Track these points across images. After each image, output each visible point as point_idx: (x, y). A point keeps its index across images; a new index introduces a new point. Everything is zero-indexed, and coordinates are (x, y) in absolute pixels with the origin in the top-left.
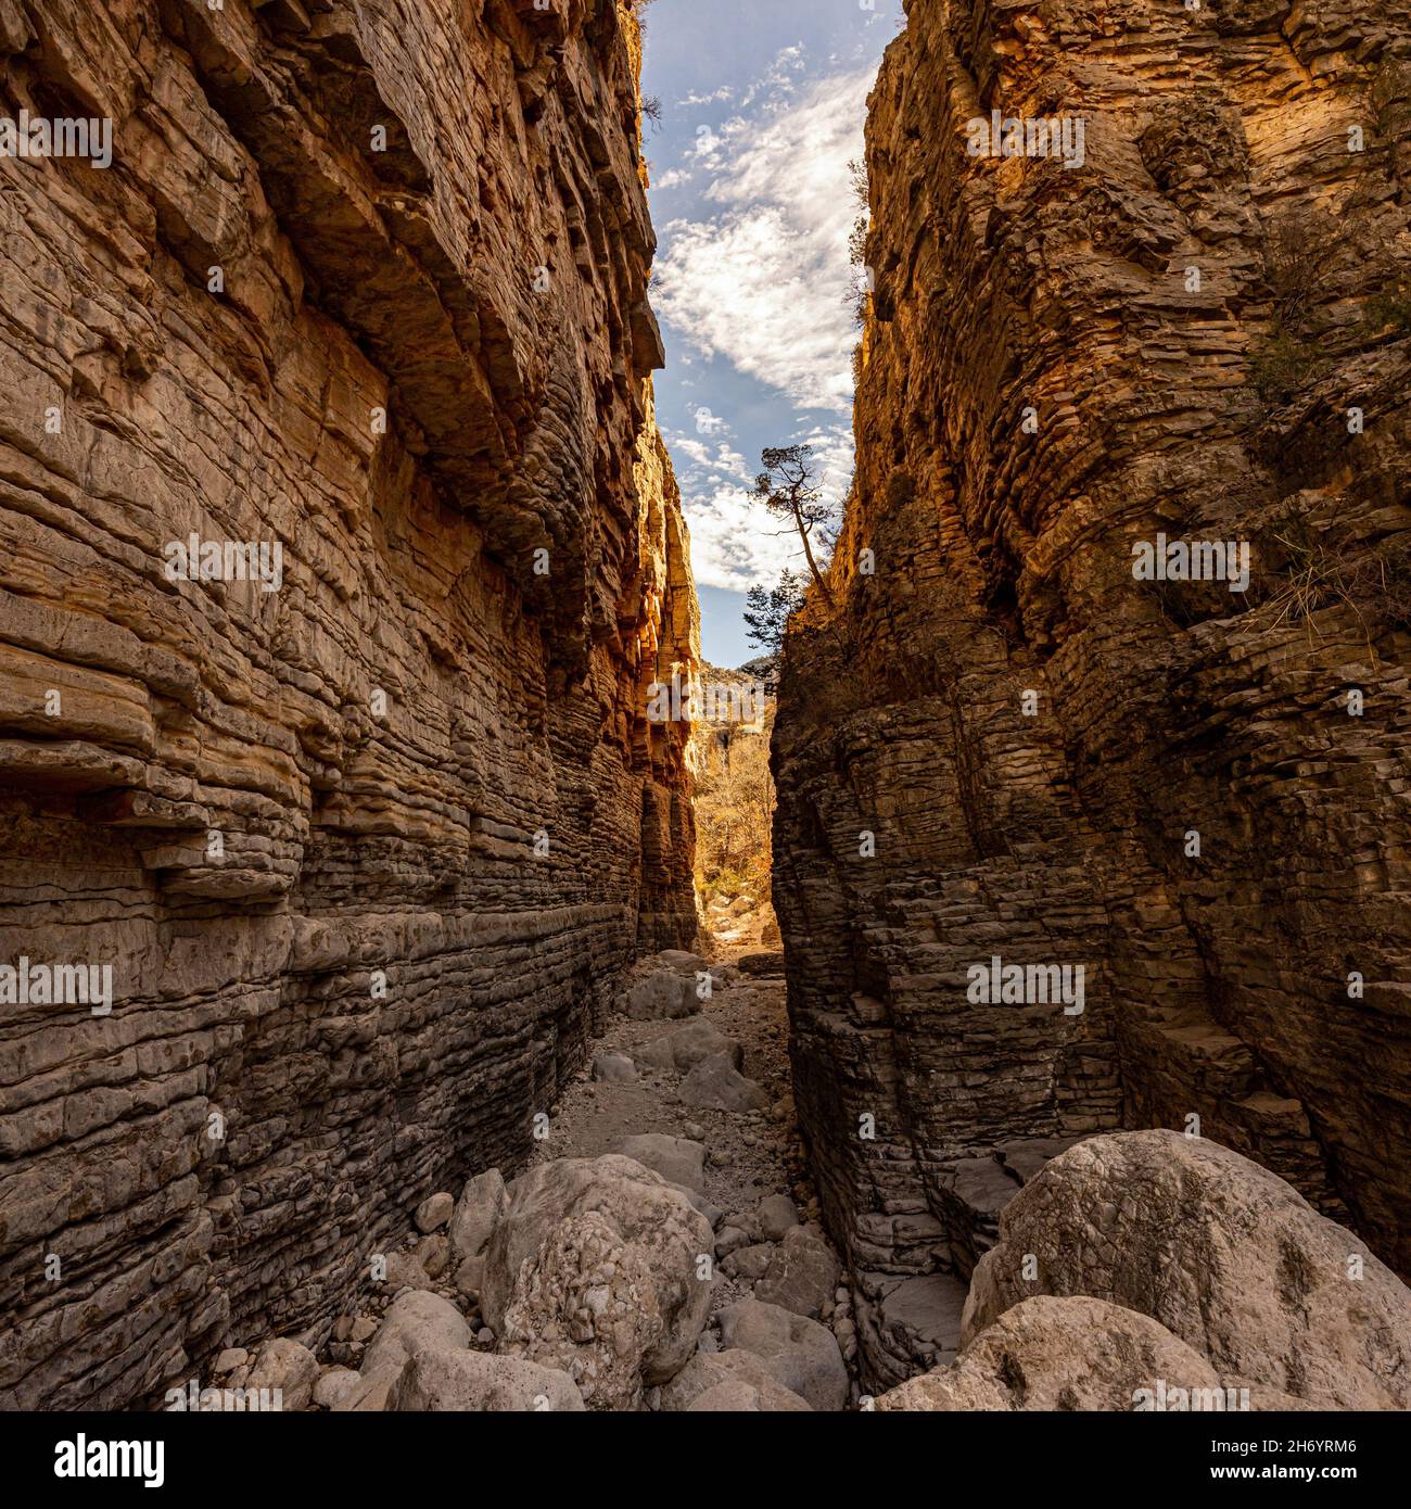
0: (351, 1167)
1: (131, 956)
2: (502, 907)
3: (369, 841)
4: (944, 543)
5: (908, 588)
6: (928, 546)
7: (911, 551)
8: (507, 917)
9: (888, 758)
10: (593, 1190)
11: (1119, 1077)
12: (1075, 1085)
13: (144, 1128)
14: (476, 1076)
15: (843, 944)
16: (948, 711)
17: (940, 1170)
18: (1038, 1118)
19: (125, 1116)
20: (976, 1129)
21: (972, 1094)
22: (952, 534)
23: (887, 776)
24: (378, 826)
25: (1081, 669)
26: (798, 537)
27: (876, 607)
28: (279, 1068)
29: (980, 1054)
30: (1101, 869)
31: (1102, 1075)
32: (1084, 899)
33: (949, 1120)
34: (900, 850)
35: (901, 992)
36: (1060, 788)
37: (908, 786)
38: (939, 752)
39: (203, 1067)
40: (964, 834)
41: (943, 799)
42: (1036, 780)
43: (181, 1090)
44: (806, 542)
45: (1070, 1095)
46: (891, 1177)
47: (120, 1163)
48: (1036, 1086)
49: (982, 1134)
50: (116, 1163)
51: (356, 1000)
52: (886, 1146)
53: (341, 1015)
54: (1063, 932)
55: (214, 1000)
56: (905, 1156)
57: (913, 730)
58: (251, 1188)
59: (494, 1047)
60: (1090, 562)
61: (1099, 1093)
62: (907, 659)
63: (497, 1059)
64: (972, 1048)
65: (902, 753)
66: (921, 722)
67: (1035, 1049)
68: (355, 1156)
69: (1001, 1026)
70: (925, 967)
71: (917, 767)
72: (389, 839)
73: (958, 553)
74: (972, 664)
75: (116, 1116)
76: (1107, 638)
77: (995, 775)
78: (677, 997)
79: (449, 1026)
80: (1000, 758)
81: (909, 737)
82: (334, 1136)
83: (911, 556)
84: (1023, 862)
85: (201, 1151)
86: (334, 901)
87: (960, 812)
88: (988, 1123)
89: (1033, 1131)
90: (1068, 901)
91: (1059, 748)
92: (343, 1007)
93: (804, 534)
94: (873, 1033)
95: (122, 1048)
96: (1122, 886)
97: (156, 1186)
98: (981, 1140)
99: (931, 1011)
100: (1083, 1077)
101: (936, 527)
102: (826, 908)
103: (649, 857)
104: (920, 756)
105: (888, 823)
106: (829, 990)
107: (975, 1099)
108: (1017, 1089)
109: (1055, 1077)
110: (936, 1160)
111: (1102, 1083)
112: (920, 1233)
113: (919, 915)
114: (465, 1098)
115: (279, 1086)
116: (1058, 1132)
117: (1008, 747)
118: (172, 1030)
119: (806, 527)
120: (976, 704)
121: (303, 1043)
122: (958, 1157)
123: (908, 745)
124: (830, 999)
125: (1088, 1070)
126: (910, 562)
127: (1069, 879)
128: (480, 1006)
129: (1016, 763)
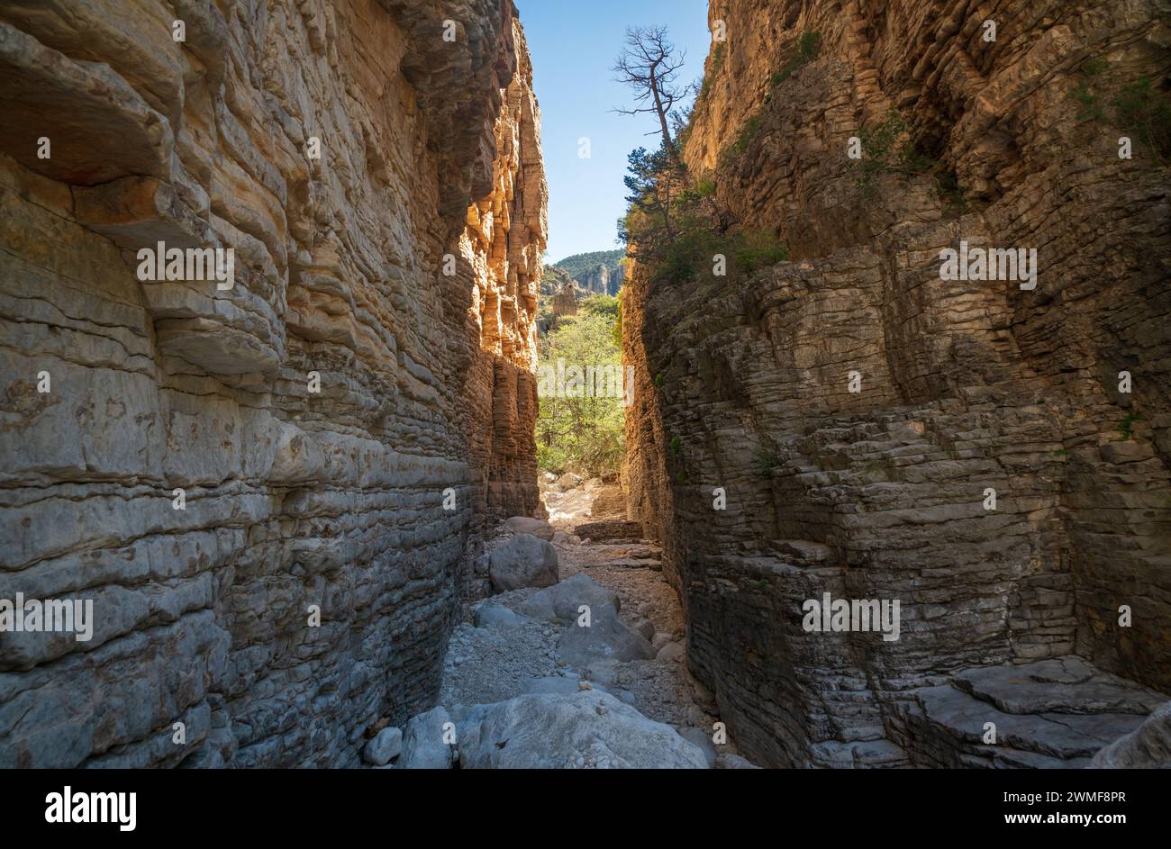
0: (321, 701)
1: (139, 420)
2: (419, 449)
3: (327, 348)
4: (861, 96)
5: (817, 144)
6: (841, 100)
7: (823, 105)
8: (423, 460)
9: (812, 307)
10: (581, 723)
11: (1074, 606)
12: (1029, 616)
13: (159, 641)
14: (406, 618)
15: (761, 491)
16: (877, 259)
17: (898, 699)
18: (992, 647)
19: (143, 626)
20: (936, 659)
21: (931, 625)
22: (867, 88)
23: (810, 325)
24: (336, 332)
25: (1044, 208)
26: (656, 117)
27: (776, 165)
28: (260, 589)
29: (939, 587)
30: (1055, 408)
31: (1057, 605)
32: (1043, 436)
33: (908, 652)
34: (818, 400)
35: (858, 529)
36: (1002, 333)
37: (831, 336)
38: (865, 300)
39: (208, 575)
40: (886, 384)
41: (868, 348)
42: (977, 325)
43: (192, 599)
44: (664, 122)
45: (1022, 625)
46: (847, 707)
47: (141, 683)
48: (990, 617)
49: (939, 664)
50: (136, 682)
51: (326, 521)
52: (838, 679)
53: (313, 536)
54: (1020, 470)
55: (216, 496)
56: (860, 687)
57: (841, 279)
58: (240, 721)
59: (418, 590)
60: (1061, 95)
61: (1052, 623)
62: (822, 212)
63: (419, 602)
64: (932, 581)
65: (827, 302)
66: (849, 270)
67: (990, 583)
68: (324, 691)
69: (961, 560)
70: (882, 504)
71: (842, 316)
72: (344, 350)
73: (877, 105)
74: (906, 211)
75: (133, 623)
76: (1086, 170)
77: (936, 320)
78: (538, 557)
79: (384, 564)
80: (943, 303)
81: (835, 287)
82: (305, 669)
83: (823, 111)
84: (971, 404)
85: (211, 675)
86: (291, 413)
87: (883, 361)
88: (945, 654)
89: (988, 660)
90: (1027, 439)
91: (1001, 293)
92: (316, 527)
93: (662, 113)
94: (822, 571)
95: (134, 539)
96: (1083, 423)
97: (175, 713)
98: (939, 669)
99: (890, 548)
100: (1038, 607)
101: (851, 81)
102: (743, 457)
103: (499, 430)
104: (847, 305)
105: (807, 374)
106: (747, 537)
107: (934, 631)
108: (973, 621)
109: (1009, 608)
110: (894, 689)
111: (1056, 613)
112: (882, 758)
113: (866, 456)
114: (396, 639)
115: (261, 609)
116: (1010, 660)
117: (953, 291)
118: (179, 525)
119: (664, 107)
120: (913, 250)
121: (277, 565)
122: (916, 686)
123: (834, 294)
124: (748, 544)
125: (1044, 600)
126: (821, 116)
127: (1027, 417)
128: (406, 546)
129: (959, 308)
